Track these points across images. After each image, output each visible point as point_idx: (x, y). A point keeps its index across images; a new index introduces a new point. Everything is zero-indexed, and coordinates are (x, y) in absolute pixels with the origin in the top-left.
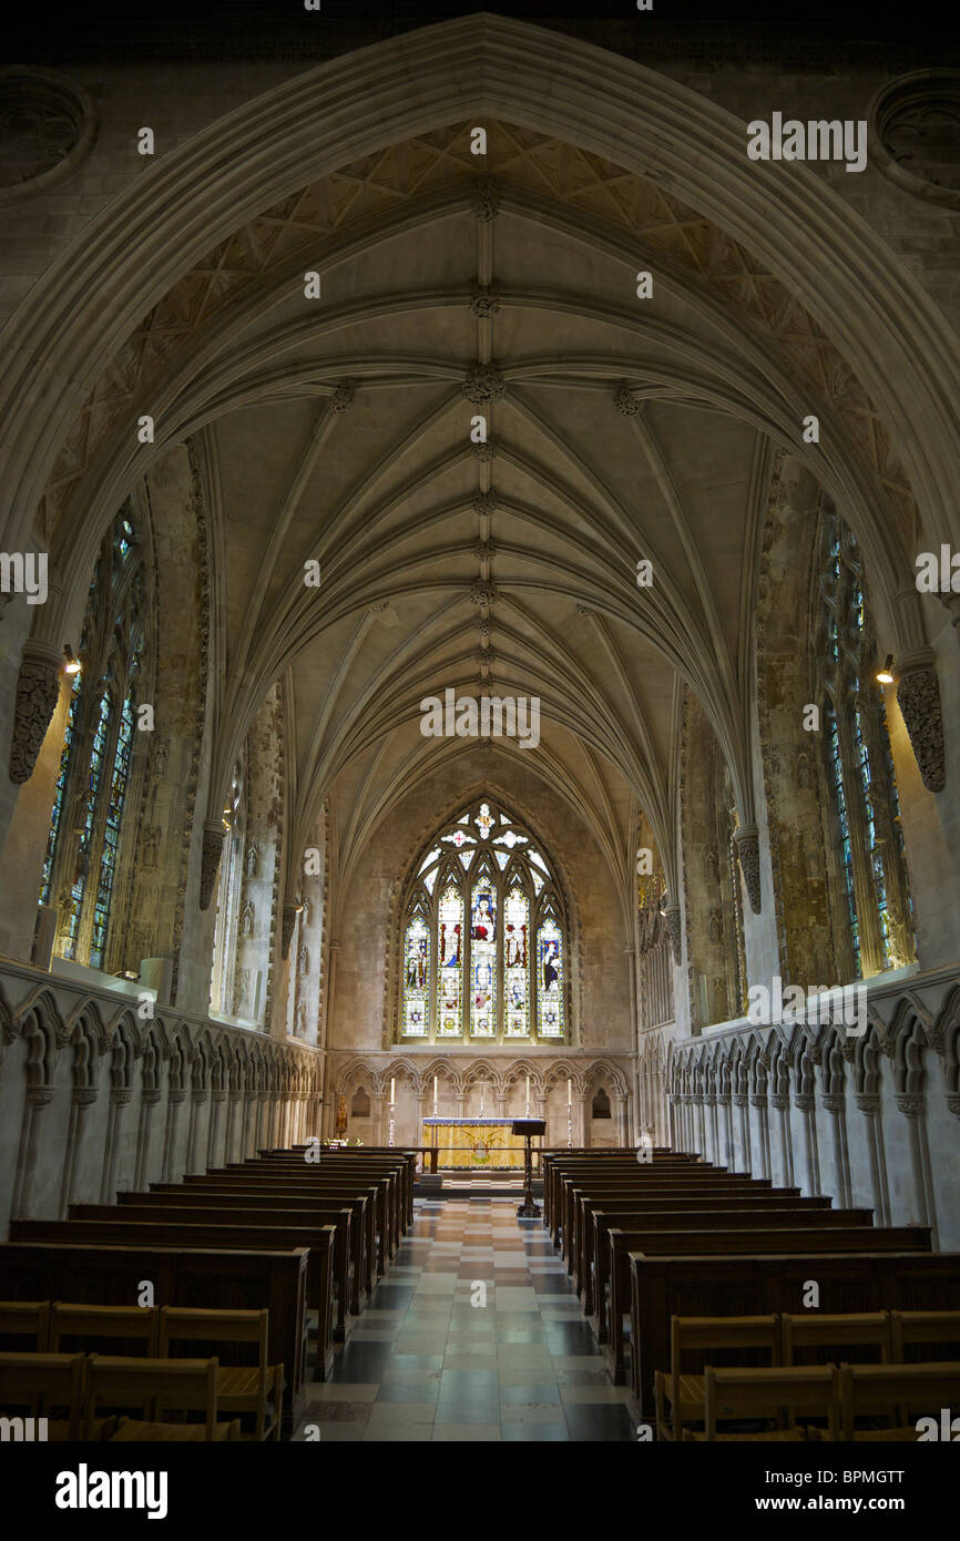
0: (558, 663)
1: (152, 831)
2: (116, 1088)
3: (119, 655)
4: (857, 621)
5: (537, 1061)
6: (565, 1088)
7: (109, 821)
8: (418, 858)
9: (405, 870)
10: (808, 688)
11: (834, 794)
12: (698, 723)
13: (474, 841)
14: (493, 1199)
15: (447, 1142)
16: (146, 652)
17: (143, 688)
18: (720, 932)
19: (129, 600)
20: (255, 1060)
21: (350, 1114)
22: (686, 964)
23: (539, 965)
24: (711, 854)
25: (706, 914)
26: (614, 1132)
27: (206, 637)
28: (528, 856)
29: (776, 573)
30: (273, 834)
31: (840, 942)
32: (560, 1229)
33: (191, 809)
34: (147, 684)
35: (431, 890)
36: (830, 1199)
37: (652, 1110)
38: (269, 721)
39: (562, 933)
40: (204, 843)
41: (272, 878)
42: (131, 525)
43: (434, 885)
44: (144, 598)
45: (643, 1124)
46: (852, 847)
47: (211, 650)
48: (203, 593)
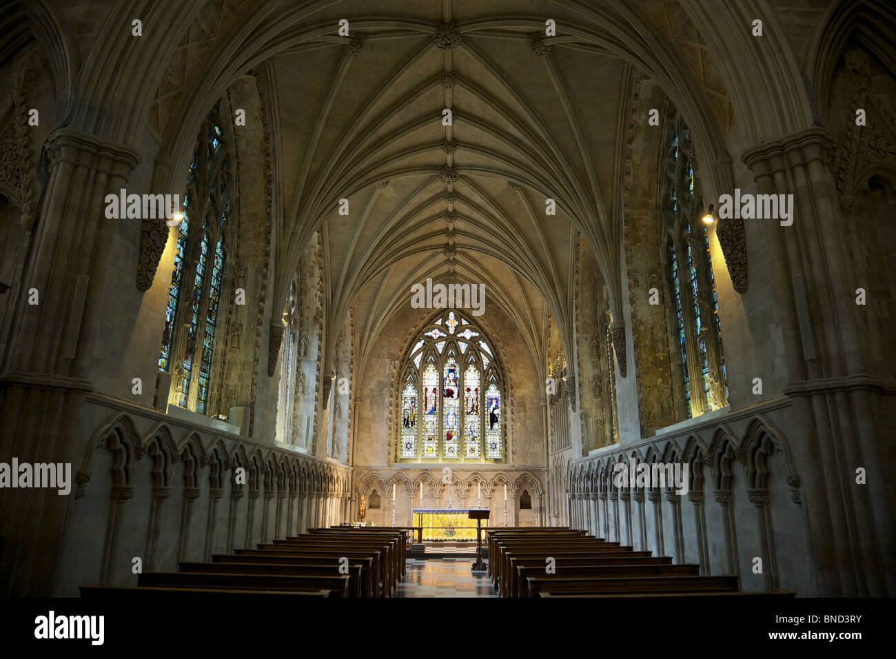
0: (497, 220)
1: (237, 326)
2: (213, 489)
3: (213, 212)
4: (689, 187)
5: (486, 473)
6: (503, 490)
7: (209, 320)
8: (410, 346)
9: (402, 354)
10: (657, 232)
11: (674, 300)
12: (586, 258)
13: (445, 335)
14: (457, 559)
15: (428, 524)
16: (231, 211)
17: (230, 235)
18: (601, 391)
19: (219, 178)
20: (306, 472)
21: (367, 507)
22: (578, 411)
23: (486, 413)
24: (595, 341)
25: (591, 379)
26: (533, 518)
27: (270, 202)
28: (479, 345)
29: (636, 158)
30: (317, 331)
31: (677, 395)
32: (498, 578)
33: (261, 312)
34: (232, 232)
35: (418, 366)
36: (671, 558)
37: (557, 503)
38: (313, 258)
39: (501, 393)
40: (270, 334)
41: (316, 358)
42: (220, 129)
43: (420, 363)
44: (230, 177)
45: (552, 512)
46: (685, 334)
47: (273, 210)
48: (268, 173)
